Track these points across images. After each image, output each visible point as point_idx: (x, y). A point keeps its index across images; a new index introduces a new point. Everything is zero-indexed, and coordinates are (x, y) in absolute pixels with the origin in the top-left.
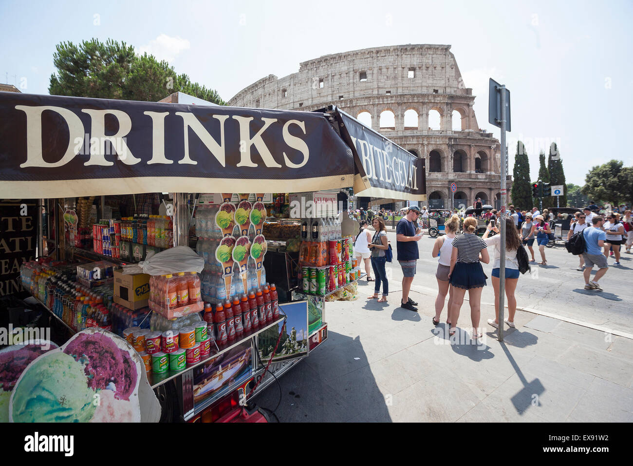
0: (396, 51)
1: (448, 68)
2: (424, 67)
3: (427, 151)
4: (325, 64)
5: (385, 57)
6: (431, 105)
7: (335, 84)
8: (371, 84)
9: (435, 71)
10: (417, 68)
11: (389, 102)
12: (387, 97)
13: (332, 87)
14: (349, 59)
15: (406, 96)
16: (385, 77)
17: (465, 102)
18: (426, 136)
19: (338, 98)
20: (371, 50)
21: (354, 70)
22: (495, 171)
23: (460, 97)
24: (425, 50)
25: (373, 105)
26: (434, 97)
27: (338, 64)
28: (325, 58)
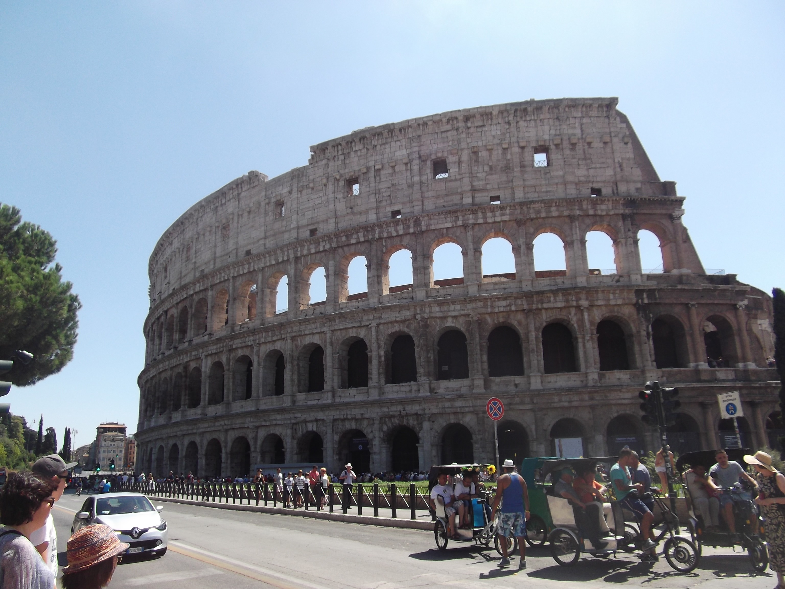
0: (505, 114)
1: (618, 145)
2: (566, 144)
3: (592, 323)
4: (361, 147)
5: (483, 129)
6: (588, 221)
7: (383, 186)
8: (458, 183)
9: (591, 151)
10: (553, 147)
11: (498, 219)
12: (493, 209)
13: (377, 192)
14: (410, 136)
15: (533, 206)
16: (487, 168)
17: (664, 212)
18: (583, 288)
19: (390, 214)
20: (454, 115)
21: (420, 157)
22: (755, 361)
23: (650, 202)
24: (565, 111)
25: (465, 227)
26: (594, 203)
27: (387, 146)
28: (362, 135)
